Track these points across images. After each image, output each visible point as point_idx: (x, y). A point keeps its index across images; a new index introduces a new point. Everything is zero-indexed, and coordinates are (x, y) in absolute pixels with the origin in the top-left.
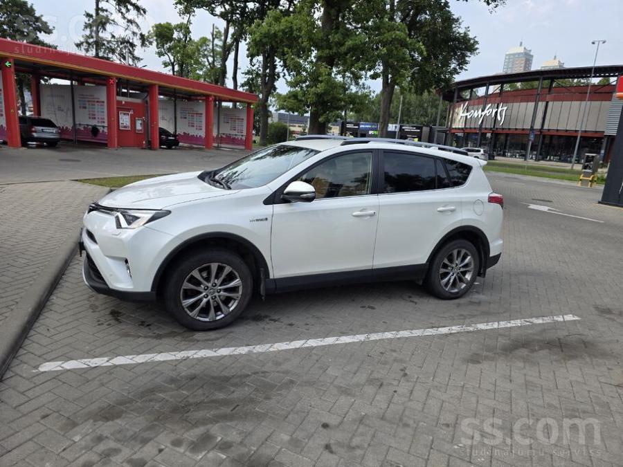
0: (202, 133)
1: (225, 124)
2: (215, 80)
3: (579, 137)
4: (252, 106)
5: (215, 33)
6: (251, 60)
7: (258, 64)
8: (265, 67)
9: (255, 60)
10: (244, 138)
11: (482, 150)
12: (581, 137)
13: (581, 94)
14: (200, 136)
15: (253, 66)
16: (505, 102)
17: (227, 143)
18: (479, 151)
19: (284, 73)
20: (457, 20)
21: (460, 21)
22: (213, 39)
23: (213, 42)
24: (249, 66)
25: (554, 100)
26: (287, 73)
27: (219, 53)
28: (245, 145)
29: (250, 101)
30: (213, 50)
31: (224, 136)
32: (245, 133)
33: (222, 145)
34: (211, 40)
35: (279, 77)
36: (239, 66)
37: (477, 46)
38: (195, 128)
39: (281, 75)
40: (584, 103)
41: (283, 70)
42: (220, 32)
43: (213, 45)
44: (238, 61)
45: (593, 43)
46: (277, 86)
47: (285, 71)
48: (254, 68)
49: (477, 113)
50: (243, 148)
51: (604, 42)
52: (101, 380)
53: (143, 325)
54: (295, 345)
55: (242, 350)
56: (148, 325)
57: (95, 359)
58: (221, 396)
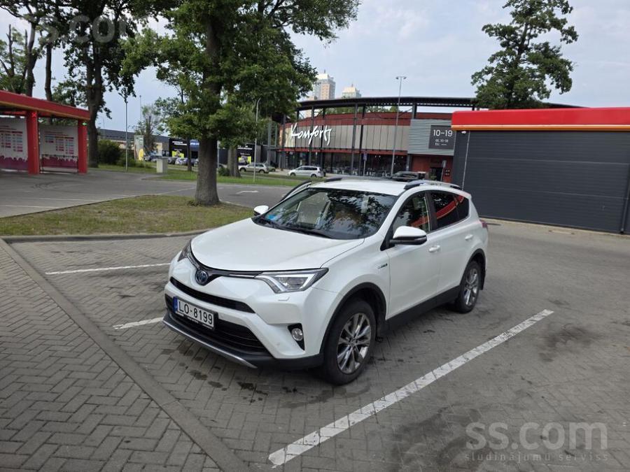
0: (24, 155)
1: (48, 144)
2: (16, 90)
3: (394, 157)
4: (84, 124)
5: (12, 35)
6: (71, 70)
7: (80, 75)
8: (89, 79)
9: (75, 71)
10: (75, 160)
11: (318, 168)
12: (396, 156)
13: (389, 119)
14: (20, 159)
15: (73, 77)
16: (330, 124)
17: (53, 166)
18: (316, 169)
19: (111, 87)
20: (299, 51)
21: (302, 52)
22: (11, 42)
23: (10, 46)
24: (68, 76)
25: (369, 123)
26: (114, 87)
27: (20, 60)
28: (78, 168)
29: (82, 118)
30: (11, 55)
31: (48, 158)
32: (76, 154)
33: (45, 168)
34: (8, 43)
35: (104, 90)
36: (53, 76)
37: (317, 76)
38: (12, 149)
39: (107, 88)
40: (392, 128)
41: (109, 83)
42: (19, 35)
43: (10, 49)
44: (52, 70)
45: (397, 78)
47: (112, 84)
48: (75, 79)
49: (306, 134)
50: (76, 170)
51: (405, 78)
52: (344, 456)
53: (290, 392)
54: (430, 378)
55: (401, 394)
56: (295, 390)
57: (307, 438)
58: (449, 439)
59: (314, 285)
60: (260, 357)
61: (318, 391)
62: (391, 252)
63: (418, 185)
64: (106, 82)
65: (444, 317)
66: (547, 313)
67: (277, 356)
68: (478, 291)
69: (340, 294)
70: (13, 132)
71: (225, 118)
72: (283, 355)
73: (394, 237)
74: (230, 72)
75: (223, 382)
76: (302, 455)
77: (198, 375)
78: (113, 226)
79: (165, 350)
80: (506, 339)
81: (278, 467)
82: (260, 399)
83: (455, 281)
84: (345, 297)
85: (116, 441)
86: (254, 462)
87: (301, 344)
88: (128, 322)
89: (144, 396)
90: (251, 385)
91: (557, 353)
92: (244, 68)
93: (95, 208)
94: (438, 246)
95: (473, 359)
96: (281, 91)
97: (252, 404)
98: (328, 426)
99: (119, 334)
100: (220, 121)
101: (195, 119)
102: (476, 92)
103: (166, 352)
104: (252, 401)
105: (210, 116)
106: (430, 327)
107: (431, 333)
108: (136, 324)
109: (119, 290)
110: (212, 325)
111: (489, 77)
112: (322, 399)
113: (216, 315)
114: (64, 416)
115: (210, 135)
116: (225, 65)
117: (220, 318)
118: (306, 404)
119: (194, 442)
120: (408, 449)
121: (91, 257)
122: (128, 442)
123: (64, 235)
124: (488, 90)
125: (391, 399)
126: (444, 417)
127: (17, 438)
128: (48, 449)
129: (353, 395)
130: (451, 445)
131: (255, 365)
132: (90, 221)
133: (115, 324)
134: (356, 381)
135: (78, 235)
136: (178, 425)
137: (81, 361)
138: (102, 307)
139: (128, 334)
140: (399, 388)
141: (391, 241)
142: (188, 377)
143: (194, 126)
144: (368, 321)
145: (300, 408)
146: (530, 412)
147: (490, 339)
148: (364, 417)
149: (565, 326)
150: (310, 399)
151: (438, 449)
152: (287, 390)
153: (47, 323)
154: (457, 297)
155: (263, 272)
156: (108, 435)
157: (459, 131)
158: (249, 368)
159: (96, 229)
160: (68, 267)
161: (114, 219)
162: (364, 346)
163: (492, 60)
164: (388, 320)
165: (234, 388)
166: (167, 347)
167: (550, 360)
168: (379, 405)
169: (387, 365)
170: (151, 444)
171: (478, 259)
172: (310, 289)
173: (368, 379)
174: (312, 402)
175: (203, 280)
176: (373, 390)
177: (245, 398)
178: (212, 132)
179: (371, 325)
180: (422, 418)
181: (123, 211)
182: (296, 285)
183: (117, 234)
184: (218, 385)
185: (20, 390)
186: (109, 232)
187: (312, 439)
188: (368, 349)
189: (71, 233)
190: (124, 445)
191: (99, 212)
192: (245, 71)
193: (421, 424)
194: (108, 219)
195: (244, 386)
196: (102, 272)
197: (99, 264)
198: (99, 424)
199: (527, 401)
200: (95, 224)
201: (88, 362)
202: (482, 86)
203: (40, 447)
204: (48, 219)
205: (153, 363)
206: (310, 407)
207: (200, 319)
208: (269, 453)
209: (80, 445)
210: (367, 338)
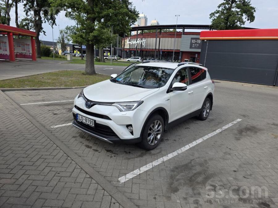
0: (8, 53)
1: (18, 47)
2: (2, 23)
4: (34, 38)
7: (31, 15)
8: (35, 17)
9: (29, 14)
10: (31, 55)
11: (140, 58)
12: (175, 52)
13: (172, 35)
14: (6, 54)
15: (28, 16)
16: (145, 37)
17: (21, 58)
18: (139, 58)
19: (45, 21)
20: (131, 3)
21: (132, 4)
24: (25, 16)
25: (162, 37)
26: (46, 21)
27: (3, 8)
28: (32, 58)
29: (33, 35)
31: (18, 54)
32: (31, 52)
33: (18, 59)
35: (43, 23)
37: (139, 15)
38: (2, 50)
39: (44, 21)
40: (173, 39)
45: (176, 16)
46: (43, 27)
47: (46, 20)
48: (29, 17)
49: (134, 42)
50: (31, 59)
51: (179, 16)
52: (150, 178)
53: (127, 153)
54: (187, 147)
55: (175, 154)
56: (129, 153)
57: (134, 171)
58: (194, 172)
59: (137, 108)
60: (114, 139)
61: (139, 153)
62: (171, 94)
63: (184, 64)
64: (43, 19)
65: (194, 122)
66: (239, 120)
67: (121, 138)
68: (209, 111)
69: (149, 112)
70: (2, 42)
71: (97, 35)
72: (124, 138)
73: (173, 87)
74: (99, 13)
75: (99, 149)
76: (132, 178)
77: (88, 147)
78: (49, 84)
79: (73, 136)
80: (221, 131)
81: (122, 183)
82: (115, 156)
83: (199, 107)
84: (150, 113)
85: (54, 173)
86: (112, 181)
87: (132, 133)
88: (57, 125)
89: (65, 155)
90: (111, 150)
91: (243, 137)
92: (105, 11)
93: (41, 76)
94: (192, 91)
95: (206, 140)
96: (123, 22)
97: (111, 158)
98: (143, 167)
99: (53, 130)
100: (95, 37)
101: (84, 35)
102: (211, 22)
103: (74, 137)
104: (111, 157)
105: (90, 34)
106: (188, 127)
107: (188, 129)
108: (61, 126)
109: (53, 111)
110: (93, 125)
111: (217, 15)
112: (141, 156)
113: (95, 121)
114: (31, 163)
115: (90, 43)
116: (97, 9)
117: (97, 122)
118: (134, 158)
119: (87, 173)
120: (177, 176)
121: (40, 98)
122: (59, 173)
123: (28, 88)
124: (217, 21)
125: (170, 156)
126: (193, 163)
127: (11, 172)
128: (25, 177)
129: (154, 154)
130: (195, 174)
131: (112, 142)
132: (39, 81)
133: (51, 126)
134: (155, 149)
135: (34, 88)
136: (80, 166)
137: (37, 141)
138: (45, 119)
139: (57, 130)
140: (174, 151)
141: (171, 89)
142: (84, 147)
143: (83, 38)
144: (161, 123)
145: (132, 159)
146: (230, 161)
147: (214, 131)
148: (158, 163)
149: (246, 126)
150: (136, 156)
151: (190, 176)
152: (126, 153)
153: (22, 125)
154: (200, 113)
155: (115, 102)
156: (50, 171)
157: (203, 40)
158: (110, 143)
159: (41, 85)
160: (30, 102)
161: (49, 81)
162: (159, 134)
163: (219, 7)
164: (169, 123)
165: (104, 152)
166: (74, 135)
167: (240, 140)
168: (165, 158)
169: (169, 142)
170: (68, 174)
171: (210, 97)
172: (136, 110)
173: (161, 148)
174: (137, 157)
175: (89, 106)
176: (163, 152)
177: (108, 156)
178: (91, 41)
179: (162, 125)
180: (183, 164)
181: (53, 78)
182: (129, 108)
183: (51, 88)
184: (97, 151)
185: (12, 153)
186: (47, 86)
187: (137, 172)
188: (161, 135)
189: (31, 87)
190: (57, 175)
191: (43, 78)
192: (106, 12)
193: (183, 166)
194: (46, 81)
195: (108, 151)
196: (45, 104)
197: (44, 100)
198: (46, 167)
199: (228, 156)
200: (41, 83)
201: (40, 141)
202: (215, 19)
203: (22, 176)
204: (20, 81)
205: (68, 142)
206: (136, 159)
207: (88, 123)
208: (119, 178)
209: (38, 175)
210: (160, 131)
